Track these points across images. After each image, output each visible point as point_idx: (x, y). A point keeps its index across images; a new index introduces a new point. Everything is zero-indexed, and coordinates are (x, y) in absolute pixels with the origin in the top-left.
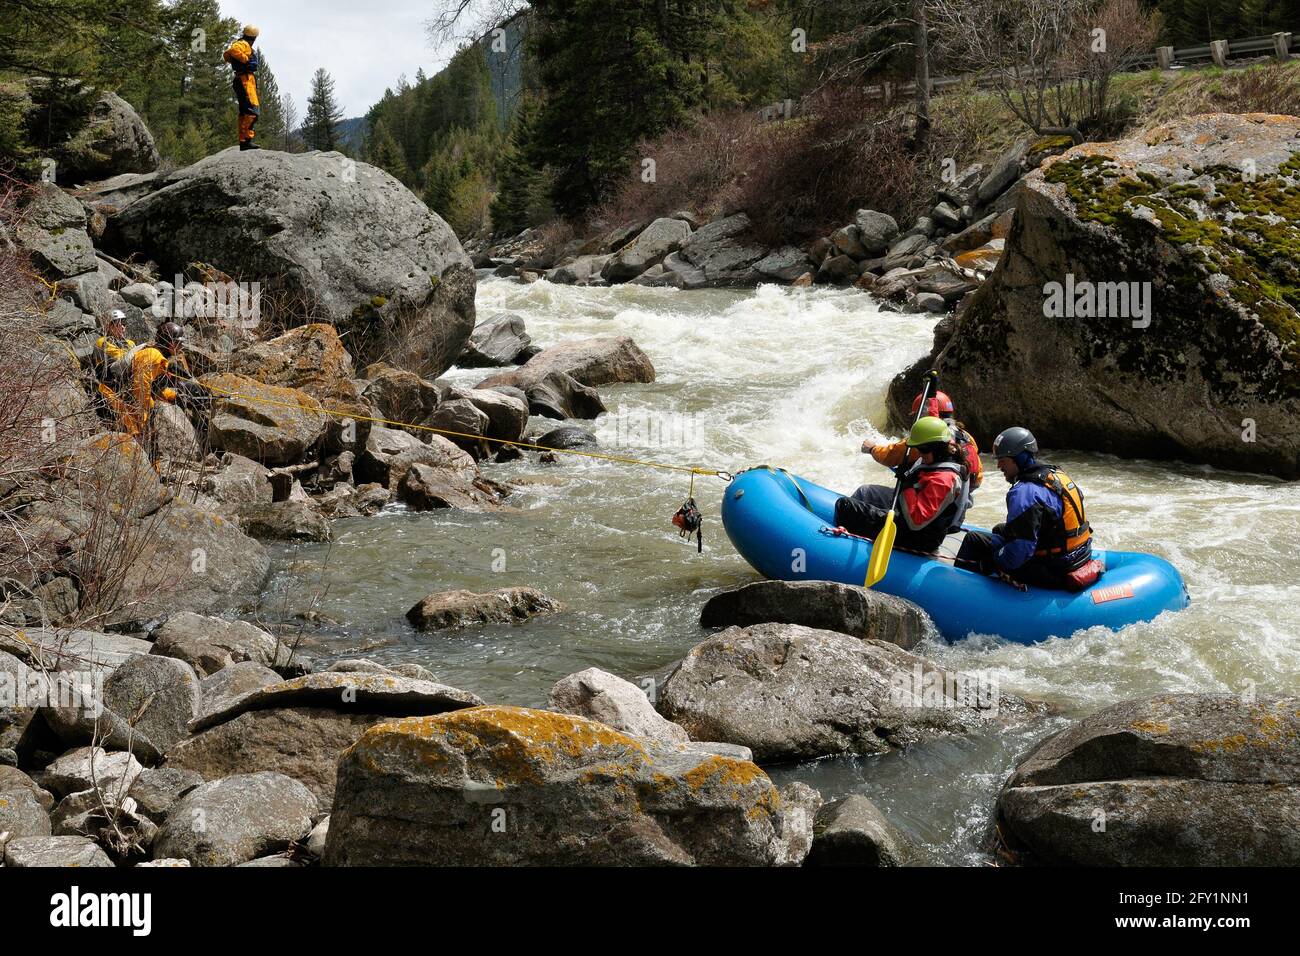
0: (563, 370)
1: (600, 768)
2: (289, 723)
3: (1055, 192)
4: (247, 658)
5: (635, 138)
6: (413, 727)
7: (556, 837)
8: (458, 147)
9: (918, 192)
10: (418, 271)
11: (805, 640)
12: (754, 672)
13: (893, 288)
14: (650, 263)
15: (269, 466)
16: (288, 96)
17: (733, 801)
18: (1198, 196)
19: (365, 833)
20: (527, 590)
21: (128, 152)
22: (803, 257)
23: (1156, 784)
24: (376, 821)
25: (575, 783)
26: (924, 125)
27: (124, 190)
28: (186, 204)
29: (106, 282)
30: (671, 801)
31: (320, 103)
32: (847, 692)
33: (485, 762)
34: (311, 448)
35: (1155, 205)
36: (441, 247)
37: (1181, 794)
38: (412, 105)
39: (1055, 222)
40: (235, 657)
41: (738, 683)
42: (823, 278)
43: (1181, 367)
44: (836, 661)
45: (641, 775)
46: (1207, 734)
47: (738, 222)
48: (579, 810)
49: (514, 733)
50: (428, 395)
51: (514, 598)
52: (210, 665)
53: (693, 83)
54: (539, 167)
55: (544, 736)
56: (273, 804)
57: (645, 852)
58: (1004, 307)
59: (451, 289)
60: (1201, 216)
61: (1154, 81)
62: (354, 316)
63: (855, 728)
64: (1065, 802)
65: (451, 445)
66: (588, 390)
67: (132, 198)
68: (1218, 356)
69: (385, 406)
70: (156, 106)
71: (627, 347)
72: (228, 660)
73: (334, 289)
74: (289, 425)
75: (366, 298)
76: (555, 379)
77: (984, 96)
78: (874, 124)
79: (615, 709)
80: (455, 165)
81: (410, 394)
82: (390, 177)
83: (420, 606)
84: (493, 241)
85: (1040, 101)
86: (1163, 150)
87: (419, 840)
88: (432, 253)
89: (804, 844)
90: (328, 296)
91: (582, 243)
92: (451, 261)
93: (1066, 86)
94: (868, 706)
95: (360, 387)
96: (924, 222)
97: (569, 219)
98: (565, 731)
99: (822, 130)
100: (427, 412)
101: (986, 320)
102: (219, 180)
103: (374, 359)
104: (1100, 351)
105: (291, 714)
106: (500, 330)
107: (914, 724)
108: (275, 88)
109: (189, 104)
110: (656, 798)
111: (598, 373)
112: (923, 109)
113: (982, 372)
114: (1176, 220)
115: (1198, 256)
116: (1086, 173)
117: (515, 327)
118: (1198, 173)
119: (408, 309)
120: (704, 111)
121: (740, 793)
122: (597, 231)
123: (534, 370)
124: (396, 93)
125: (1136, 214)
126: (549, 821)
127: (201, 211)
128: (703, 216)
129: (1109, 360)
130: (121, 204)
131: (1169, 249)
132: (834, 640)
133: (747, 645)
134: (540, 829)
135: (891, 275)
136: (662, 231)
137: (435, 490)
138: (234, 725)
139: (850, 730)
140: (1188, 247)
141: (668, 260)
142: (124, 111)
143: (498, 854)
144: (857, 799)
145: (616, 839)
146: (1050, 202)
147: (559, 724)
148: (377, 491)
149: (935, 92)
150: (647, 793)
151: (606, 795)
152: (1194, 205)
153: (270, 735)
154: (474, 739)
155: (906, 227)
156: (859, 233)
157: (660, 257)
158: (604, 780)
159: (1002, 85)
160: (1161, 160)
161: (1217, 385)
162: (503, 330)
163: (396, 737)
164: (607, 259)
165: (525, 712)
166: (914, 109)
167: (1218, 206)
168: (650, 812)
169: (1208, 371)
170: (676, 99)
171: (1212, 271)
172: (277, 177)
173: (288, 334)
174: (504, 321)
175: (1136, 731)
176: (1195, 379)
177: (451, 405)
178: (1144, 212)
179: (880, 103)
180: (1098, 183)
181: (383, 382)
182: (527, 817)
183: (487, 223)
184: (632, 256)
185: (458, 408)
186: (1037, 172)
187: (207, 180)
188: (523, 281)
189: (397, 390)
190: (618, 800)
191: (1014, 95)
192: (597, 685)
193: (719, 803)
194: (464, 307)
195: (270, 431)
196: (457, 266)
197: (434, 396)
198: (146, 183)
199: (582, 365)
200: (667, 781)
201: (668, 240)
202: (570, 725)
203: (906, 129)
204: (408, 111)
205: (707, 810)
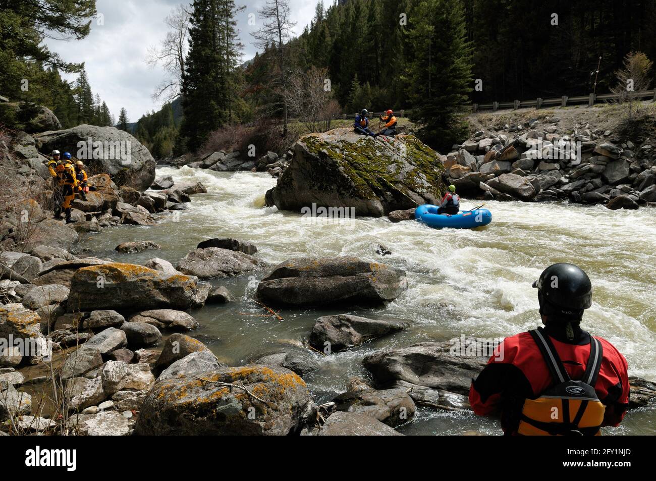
0: (180, 190)
1: (143, 278)
2: (66, 273)
3: (303, 145)
4: (58, 257)
5: (210, 130)
6: (91, 268)
7: (131, 296)
8: (164, 132)
9: (284, 148)
10: (138, 161)
11: (217, 251)
12: (203, 259)
13: (276, 172)
14: (213, 164)
15: (85, 212)
16: (113, 115)
17: (181, 286)
18: (338, 147)
19: (77, 296)
20: (150, 242)
21: (51, 125)
22: (253, 164)
23: (289, 279)
24: (80, 293)
25: (136, 281)
26: (285, 130)
27: (48, 135)
28: (67, 140)
29: (42, 161)
30: (163, 286)
31: (123, 117)
32: (227, 263)
33: (111, 277)
34: (99, 207)
35: (328, 149)
36: (145, 155)
37: (295, 281)
38: (150, 119)
39: (303, 152)
40: (55, 257)
41: (198, 261)
42: (259, 170)
43: (332, 189)
44: (224, 256)
45: (155, 279)
46: (302, 266)
47: (236, 154)
48: (137, 288)
49: (119, 269)
50: (137, 195)
51: (146, 244)
52: (47, 259)
53: (226, 116)
54: (184, 137)
55: (128, 270)
56: (56, 292)
57: (156, 298)
58: (291, 174)
59: (148, 167)
60: (338, 152)
61: (342, 122)
62: (118, 173)
63: (228, 272)
64: (269, 284)
65: (143, 208)
66: (186, 195)
67: (51, 138)
68: (340, 187)
69: (124, 197)
70: (71, 116)
71: (199, 185)
72: (53, 258)
73: (112, 165)
74: (92, 201)
75: (122, 168)
76: (176, 192)
77: (301, 124)
78: (273, 129)
79: (162, 268)
80: (163, 136)
81: (132, 194)
82: (130, 135)
83: (118, 246)
84: (173, 158)
85: (314, 126)
86: (331, 136)
87: (92, 298)
88: (142, 157)
89: (205, 297)
90: (110, 167)
91: (195, 158)
92: (148, 159)
93: (321, 122)
94: (232, 267)
95: (116, 192)
96: (285, 156)
97: (192, 152)
98: (134, 269)
99: (259, 130)
100: (137, 199)
101: (287, 177)
102: (77, 133)
103: (122, 185)
104: (314, 185)
105: (67, 270)
106: (165, 179)
107: (244, 271)
108: (109, 112)
109: (81, 115)
110: (159, 285)
111: (191, 191)
112: (285, 126)
113: (286, 190)
114: (332, 153)
115: (337, 162)
116: (312, 140)
117: (169, 179)
118: (338, 142)
119: (134, 171)
120: (229, 125)
121: (183, 284)
122: (199, 155)
123: (172, 190)
124: (146, 116)
125: (323, 151)
126: (128, 291)
127: (72, 142)
128: (228, 152)
129: (316, 188)
130: (47, 139)
131: (330, 160)
132: (226, 251)
133: (202, 252)
134: (126, 294)
135: (276, 169)
136: (216, 156)
137: (134, 219)
138: (50, 274)
139: (227, 273)
140: (335, 160)
141: (218, 164)
142: (49, 112)
143: (114, 300)
144: (222, 287)
145: (147, 295)
146: (302, 147)
147: (132, 267)
148: (117, 218)
149: (289, 122)
150: (157, 284)
151: (145, 285)
152: (337, 150)
153: (61, 276)
154: (108, 271)
155: (280, 157)
156: (268, 158)
157: (215, 162)
158: (144, 281)
159: (306, 121)
160: (330, 138)
161: (340, 194)
162: (166, 179)
163: (86, 271)
164: (201, 162)
165: (123, 264)
166: (283, 126)
167: (342, 150)
168: (157, 289)
169: (338, 191)
170: (221, 121)
171: (340, 166)
172: (95, 133)
173: (94, 176)
174: (166, 177)
175: (286, 267)
176: (335, 192)
177: (143, 197)
178: (325, 151)
179: (276, 124)
180: (314, 143)
181: (124, 191)
182: (123, 291)
183: (172, 153)
184: (208, 162)
185: (145, 198)
186: (300, 140)
187: (73, 133)
188: (179, 168)
189: (128, 193)
190: (148, 286)
191: (308, 124)
192: (157, 262)
193: (177, 286)
194: (152, 173)
195: (86, 202)
196: (150, 160)
197: (139, 195)
198: (55, 134)
199: (186, 189)
200: (162, 281)
201: (218, 158)
202: (136, 267)
203: (281, 131)
204: (149, 121)
205: (173, 288)
